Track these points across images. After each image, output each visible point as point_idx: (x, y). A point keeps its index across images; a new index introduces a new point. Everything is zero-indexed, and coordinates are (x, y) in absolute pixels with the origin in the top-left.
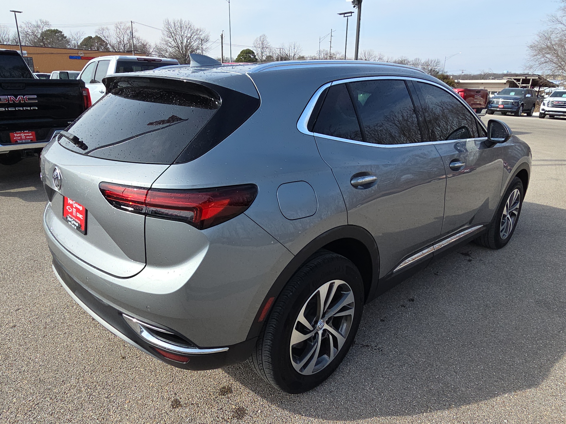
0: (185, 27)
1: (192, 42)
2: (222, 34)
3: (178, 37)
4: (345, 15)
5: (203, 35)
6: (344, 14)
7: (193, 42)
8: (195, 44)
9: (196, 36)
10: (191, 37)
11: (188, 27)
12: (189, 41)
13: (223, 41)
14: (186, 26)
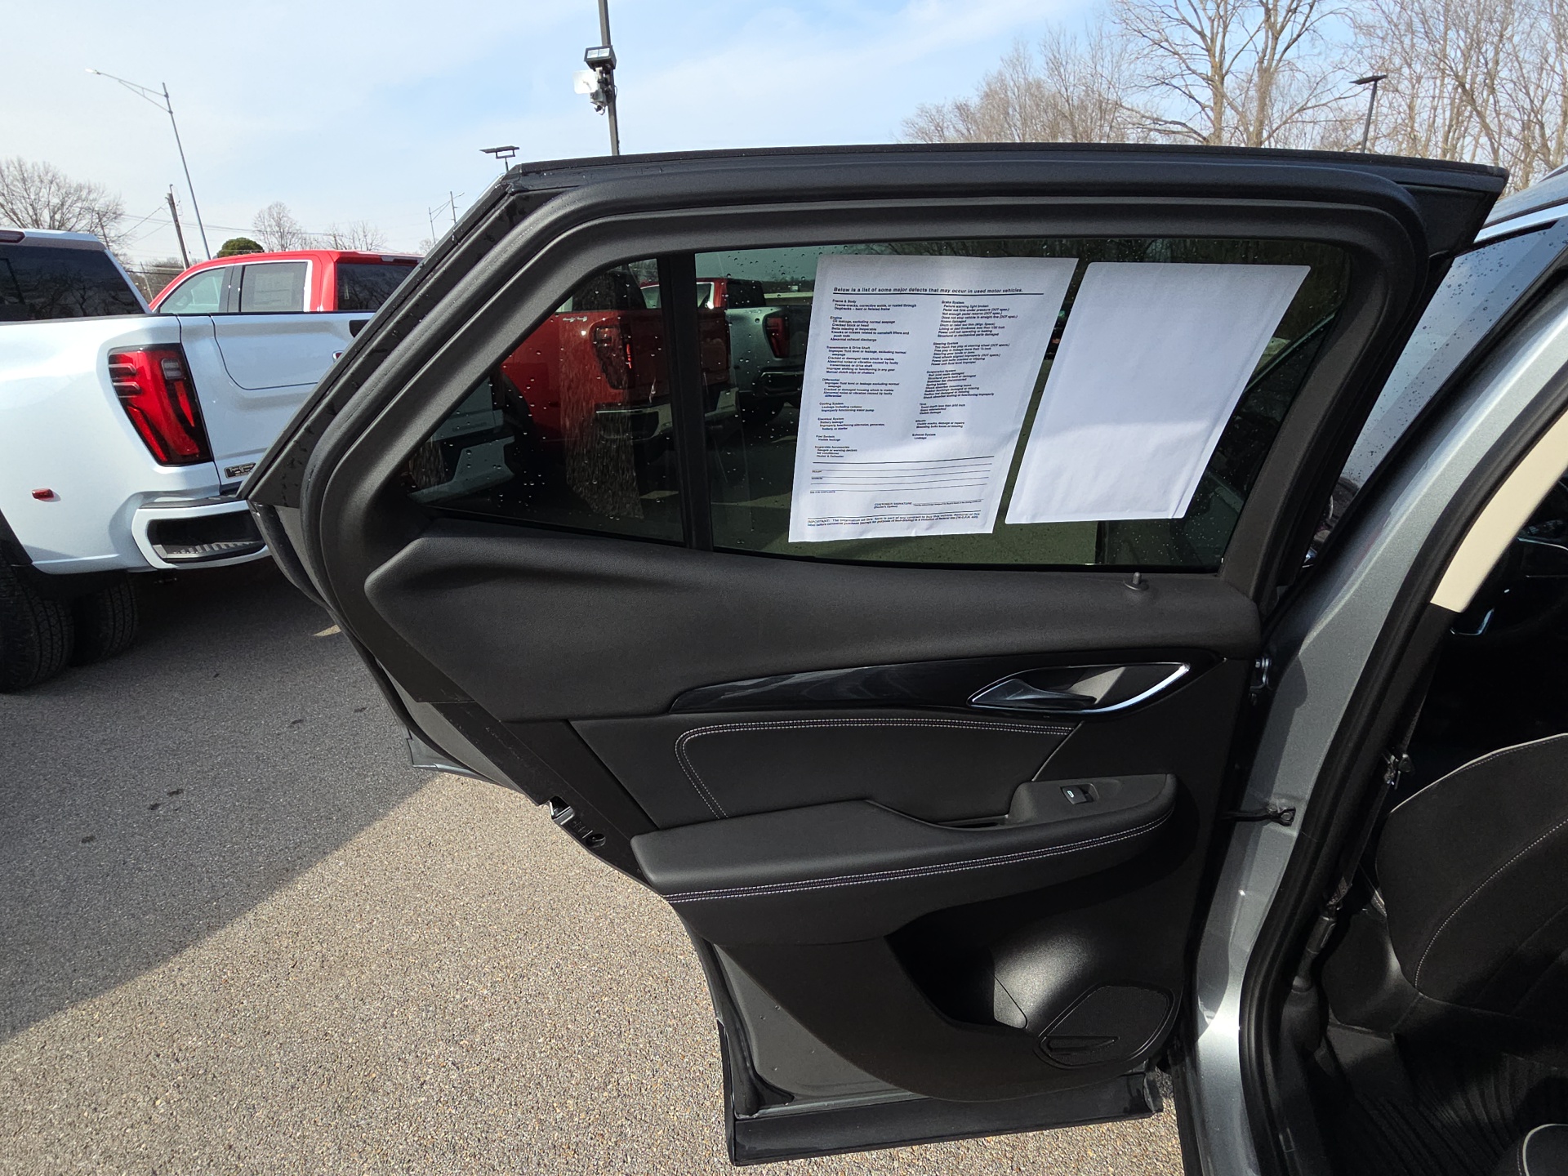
0: (37, 179)
1: (69, 219)
2: (171, 196)
3: (18, 207)
4: (500, 154)
5: (102, 201)
6: (497, 151)
7: (74, 220)
8: (82, 225)
9: (79, 204)
10: (62, 205)
11: (47, 179)
12: (58, 217)
13: (178, 213)
14: (39, 177)
